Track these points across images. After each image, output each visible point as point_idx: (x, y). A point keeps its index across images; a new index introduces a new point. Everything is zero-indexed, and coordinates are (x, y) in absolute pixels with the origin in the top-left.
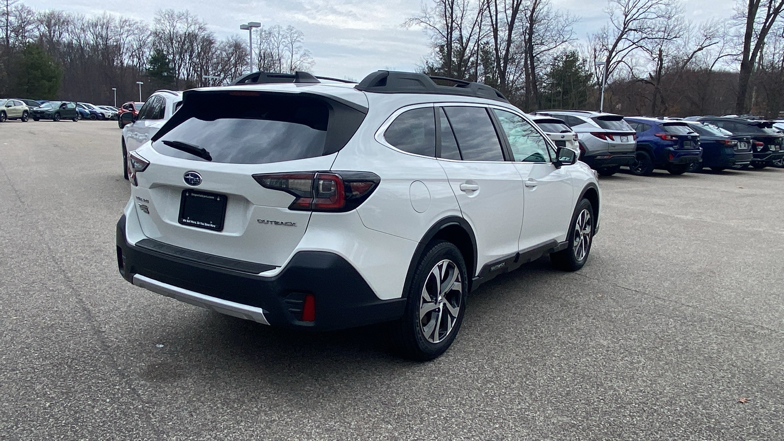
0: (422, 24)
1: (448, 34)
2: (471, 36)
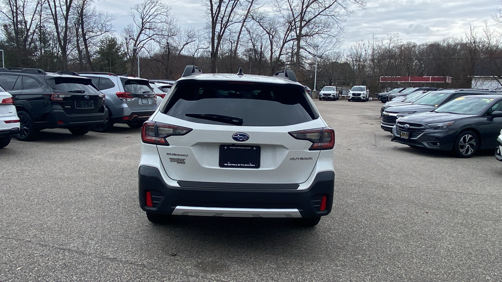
1: (14, 17)
2: (32, 20)
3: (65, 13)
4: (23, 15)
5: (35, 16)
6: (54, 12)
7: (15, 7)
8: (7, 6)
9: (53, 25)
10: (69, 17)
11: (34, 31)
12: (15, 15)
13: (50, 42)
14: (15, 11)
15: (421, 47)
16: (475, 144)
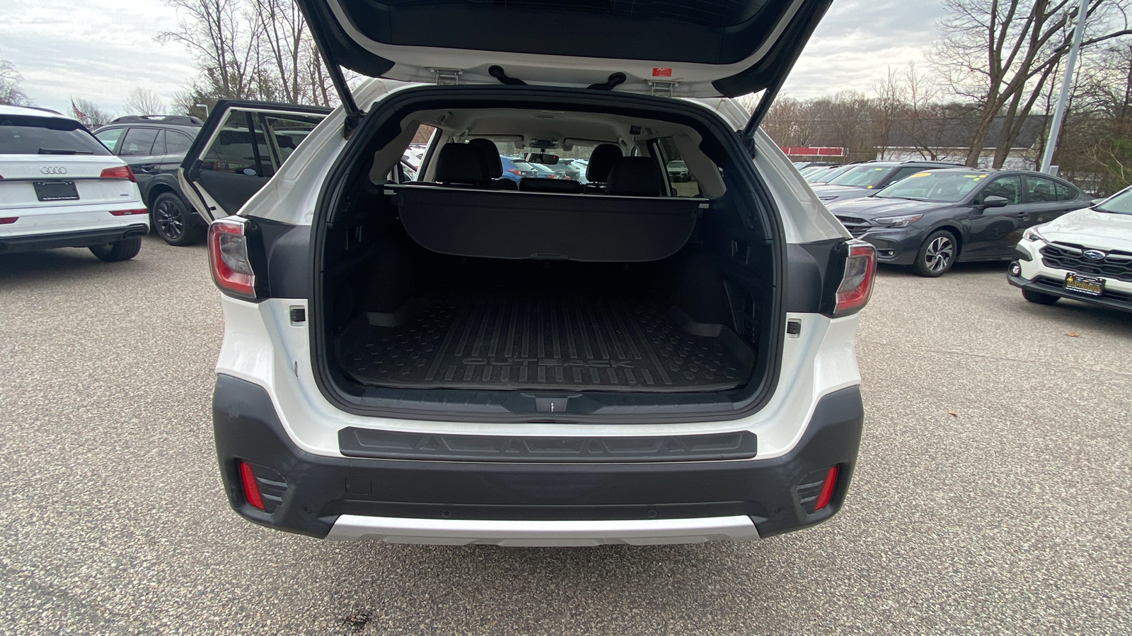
0: (182, 40)
1: (219, 56)
2: (247, 61)
3: (292, 48)
4: (233, 52)
5: (250, 54)
6: (276, 48)
7: (219, 41)
8: (208, 39)
9: (276, 68)
10: (298, 54)
11: (252, 78)
12: (220, 52)
13: (276, 94)
14: (220, 46)
15: (804, 105)
16: (950, 253)
